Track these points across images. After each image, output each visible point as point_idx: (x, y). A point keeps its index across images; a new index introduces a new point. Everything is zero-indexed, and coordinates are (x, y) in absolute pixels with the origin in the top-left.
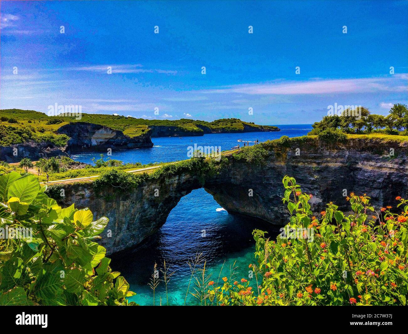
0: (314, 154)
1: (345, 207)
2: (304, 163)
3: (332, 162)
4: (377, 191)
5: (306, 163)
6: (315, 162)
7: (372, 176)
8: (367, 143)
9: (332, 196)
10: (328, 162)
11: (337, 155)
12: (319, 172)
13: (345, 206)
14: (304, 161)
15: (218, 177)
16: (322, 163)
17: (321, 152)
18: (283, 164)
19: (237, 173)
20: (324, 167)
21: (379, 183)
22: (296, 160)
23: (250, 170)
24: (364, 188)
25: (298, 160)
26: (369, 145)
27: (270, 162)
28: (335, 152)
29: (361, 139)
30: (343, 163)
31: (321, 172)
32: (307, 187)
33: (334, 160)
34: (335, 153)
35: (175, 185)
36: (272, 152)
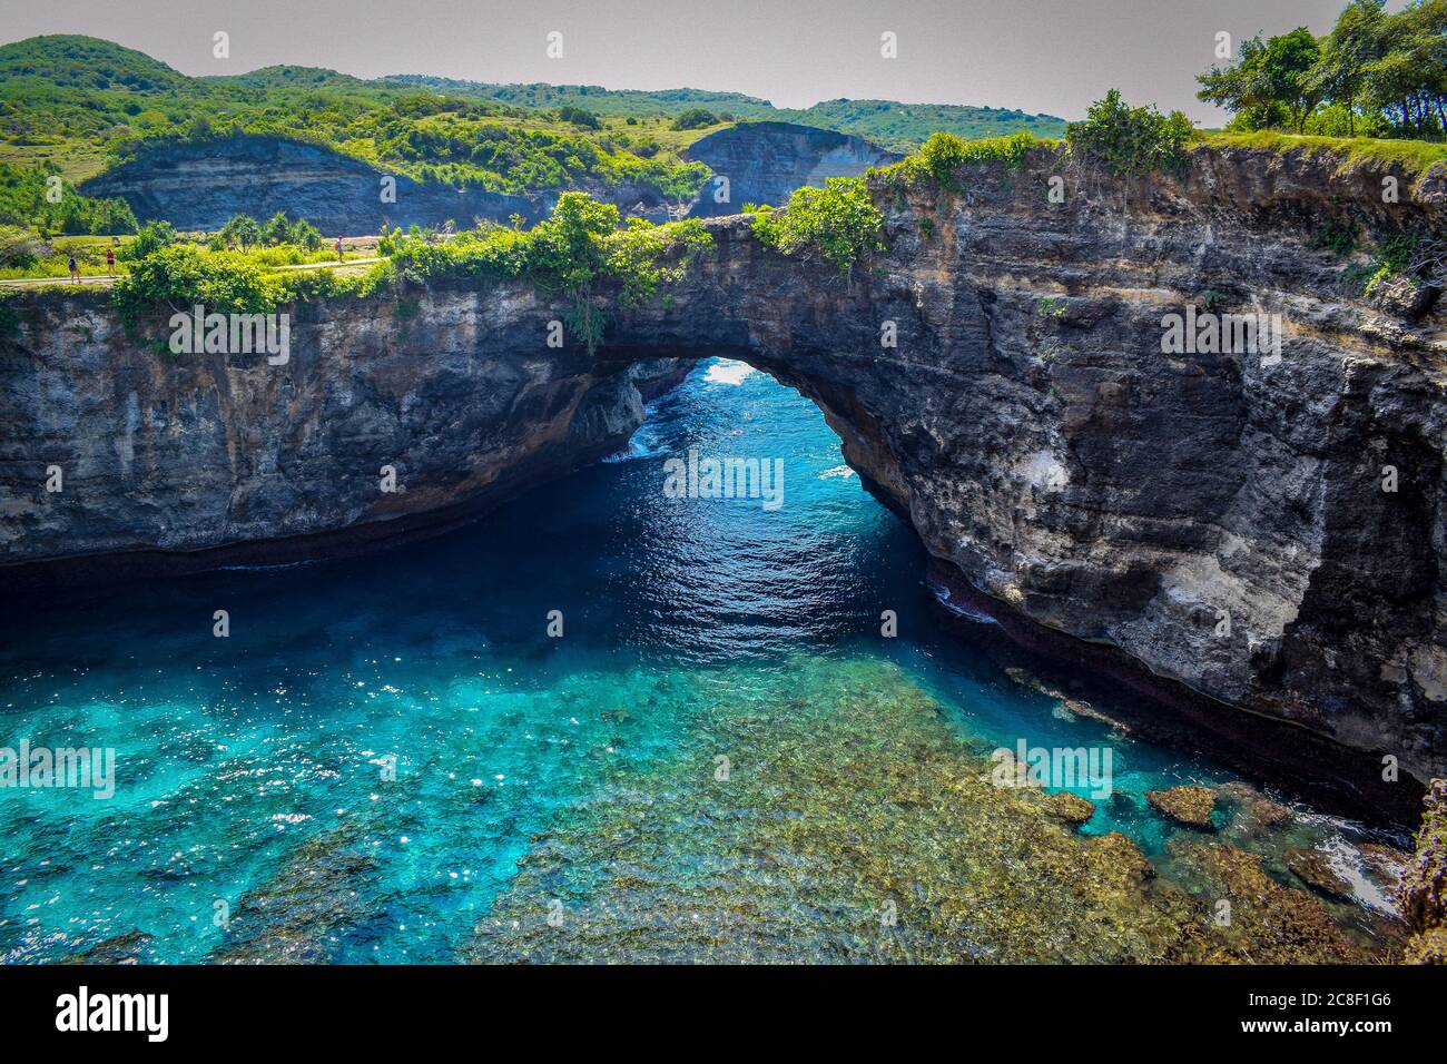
0: (1060, 231)
1: (1188, 530)
2: (1017, 275)
3: (1134, 281)
4: (1308, 467)
5: (1025, 280)
6: (1056, 278)
7: (1289, 378)
8: (1272, 175)
9: (1123, 460)
10: (1116, 278)
11: (1159, 241)
12: (1069, 326)
13: (1189, 523)
14: (1015, 263)
15: (676, 317)
16: (1090, 280)
17: (1094, 224)
18: (942, 277)
19: (768, 307)
20: (1100, 306)
21: (1318, 421)
22: (991, 262)
23: (820, 299)
24: (1267, 441)
25: (997, 260)
26: (1281, 186)
27: (898, 264)
28: (1154, 227)
29: (1244, 151)
30: (1182, 290)
31: (1077, 331)
32: (1025, 403)
33: (1146, 270)
34: (1151, 229)
35: (471, 332)
36: (906, 214)
